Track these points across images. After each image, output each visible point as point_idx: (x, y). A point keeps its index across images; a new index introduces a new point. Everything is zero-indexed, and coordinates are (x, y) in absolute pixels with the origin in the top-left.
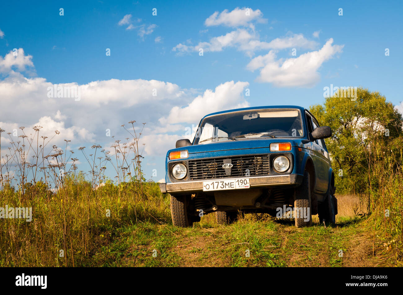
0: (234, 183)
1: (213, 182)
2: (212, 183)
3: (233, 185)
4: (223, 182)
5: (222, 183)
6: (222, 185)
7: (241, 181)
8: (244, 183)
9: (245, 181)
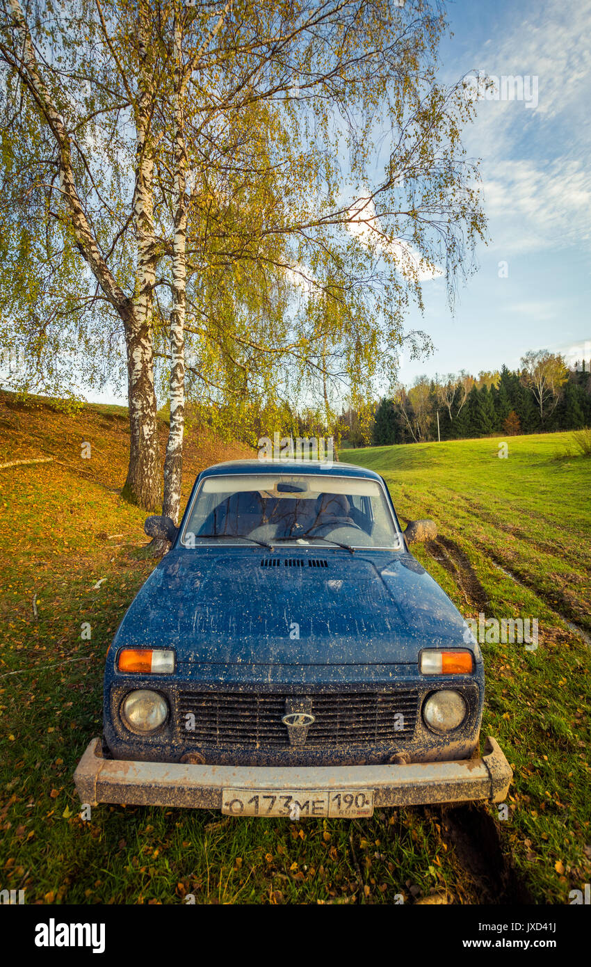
0: (326, 802)
1: (257, 797)
2: (252, 797)
3: (322, 808)
4: (290, 798)
5: (286, 800)
6: (286, 805)
7: (349, 799)
8: (356, 803)
9: (360, 798)
